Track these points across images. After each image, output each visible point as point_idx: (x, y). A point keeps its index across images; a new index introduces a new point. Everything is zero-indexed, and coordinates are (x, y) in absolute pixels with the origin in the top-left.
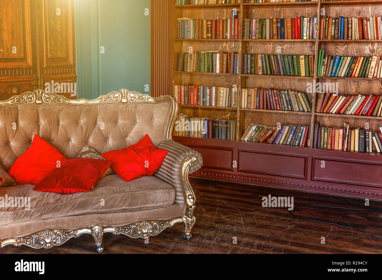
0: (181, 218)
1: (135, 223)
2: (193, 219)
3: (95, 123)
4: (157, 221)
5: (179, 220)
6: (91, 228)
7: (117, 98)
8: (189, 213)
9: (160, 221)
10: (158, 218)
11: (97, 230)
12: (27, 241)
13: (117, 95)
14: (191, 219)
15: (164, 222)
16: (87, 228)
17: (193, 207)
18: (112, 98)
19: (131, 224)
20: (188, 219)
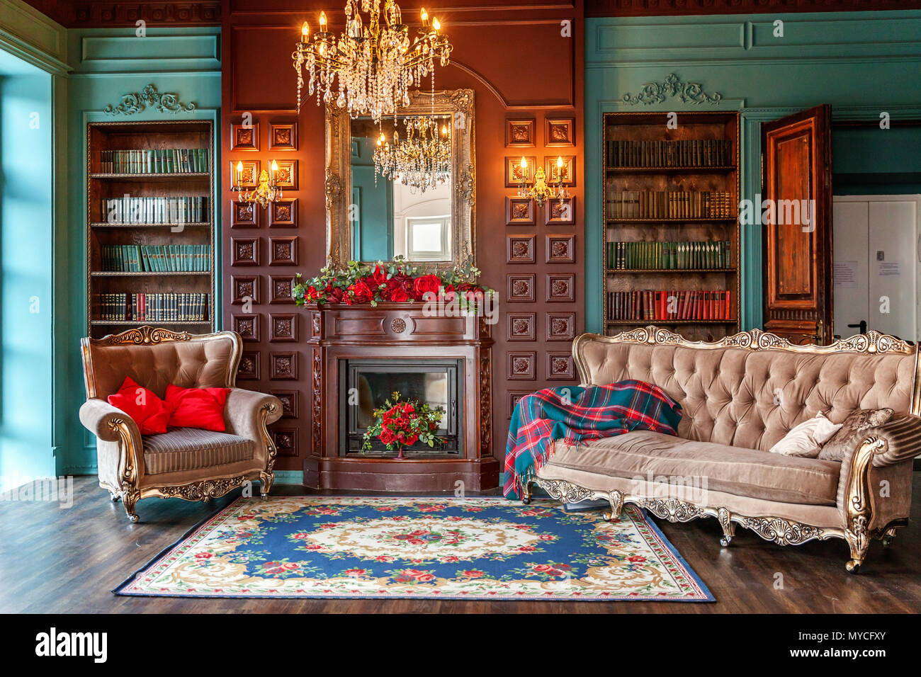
0: (843, 531)
1: (767, 517)
2: (859, 538)
3: (815, 380)
4: (799, 523)
5: (838, 534)
6: (718, 510)
7: (862, 344)
8: (855, 526)
9: (803, 525)
10: (801, 520)
11: (722, 514)
12: (650, 505)
13: (861, 340)
14: (855, 537)
15: (810, 529)
16: (714, 508)
17: (860, 517)
18: (854, 346)
19: (762, 518)
20: (852, 535)
